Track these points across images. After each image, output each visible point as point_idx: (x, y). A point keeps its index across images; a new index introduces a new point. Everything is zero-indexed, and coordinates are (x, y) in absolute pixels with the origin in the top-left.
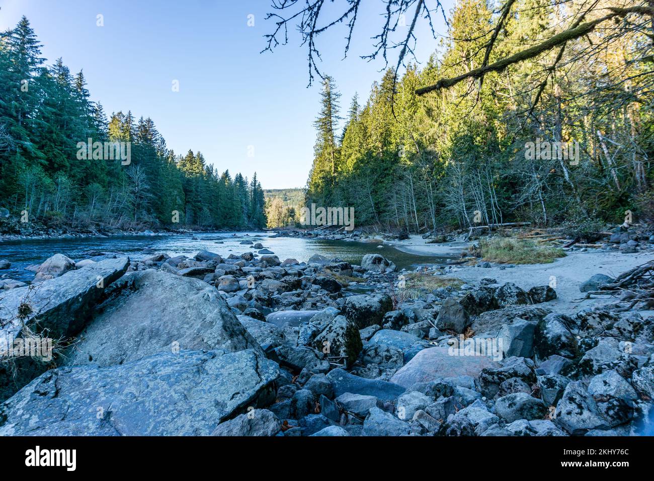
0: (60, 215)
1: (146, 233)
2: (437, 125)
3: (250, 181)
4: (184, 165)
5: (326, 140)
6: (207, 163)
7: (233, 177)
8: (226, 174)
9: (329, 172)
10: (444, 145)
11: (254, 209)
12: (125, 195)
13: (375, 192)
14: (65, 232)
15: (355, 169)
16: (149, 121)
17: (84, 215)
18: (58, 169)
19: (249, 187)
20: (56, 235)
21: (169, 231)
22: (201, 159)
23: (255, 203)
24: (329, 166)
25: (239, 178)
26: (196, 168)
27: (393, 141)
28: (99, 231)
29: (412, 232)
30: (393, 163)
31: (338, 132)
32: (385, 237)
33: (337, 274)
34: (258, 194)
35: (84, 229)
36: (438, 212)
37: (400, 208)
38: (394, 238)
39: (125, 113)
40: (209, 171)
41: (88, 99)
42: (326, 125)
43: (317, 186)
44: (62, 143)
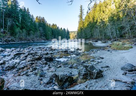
0: (24, 38)
1: (42, 41)
2: (105, 14)
3: (66, 29)
4: (52, 27)
5: (81, 20)
6: (57, 26)
7: (63, 29)
8: (61, 28)
9: (82, 27)
10: (106, 20)
11: (67, 35)
12: (38, 33)
13: (91, 31)
14: (25, 41)
15: (87, 26)
16: (43, 18)
17: (29, 38)
18: (24, 28)
19: (66, 31)
20: (23, 42)
21: (48, 40)
22: (56, 25)
23: (67, 34)
24: (81, 26)
25: (64, 29)
26: (55, 27)
27: (95, 19)
28: (32, 41)
29: (99, 40)
30: (95, 24)
31: (84, 18)
32: (93, 42)
33: (63, 53)
34: (68, 32)
35: (29, 40)
36: (105, 36)
37: (96, 34)
38: (94, 42)
39: (39, 16)
40: (58, 28)
41: (30, 14)
42: (81, 16)
43: (79, 30)
44: (25, 23)
